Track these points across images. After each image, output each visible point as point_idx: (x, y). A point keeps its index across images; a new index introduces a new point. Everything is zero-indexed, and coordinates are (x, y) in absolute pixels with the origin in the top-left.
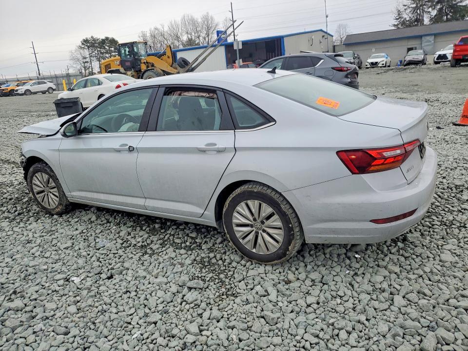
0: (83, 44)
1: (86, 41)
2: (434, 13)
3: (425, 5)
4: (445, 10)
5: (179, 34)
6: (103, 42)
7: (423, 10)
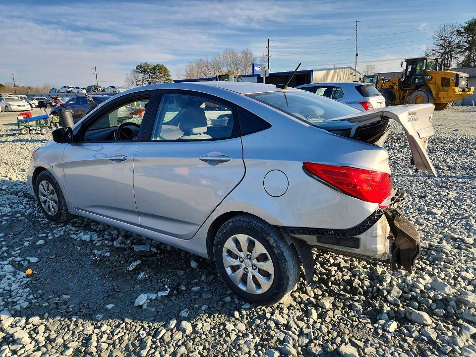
0: (137, 68)
1: (140, 66)
2: (462, 59)
3: (453, 51)
4: (473, 57)
5: (221, 66)
6: (155, 68)
7: (451, 55)
